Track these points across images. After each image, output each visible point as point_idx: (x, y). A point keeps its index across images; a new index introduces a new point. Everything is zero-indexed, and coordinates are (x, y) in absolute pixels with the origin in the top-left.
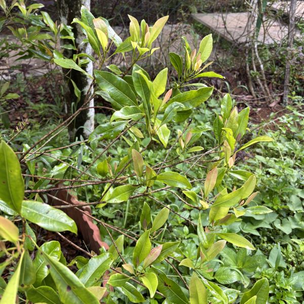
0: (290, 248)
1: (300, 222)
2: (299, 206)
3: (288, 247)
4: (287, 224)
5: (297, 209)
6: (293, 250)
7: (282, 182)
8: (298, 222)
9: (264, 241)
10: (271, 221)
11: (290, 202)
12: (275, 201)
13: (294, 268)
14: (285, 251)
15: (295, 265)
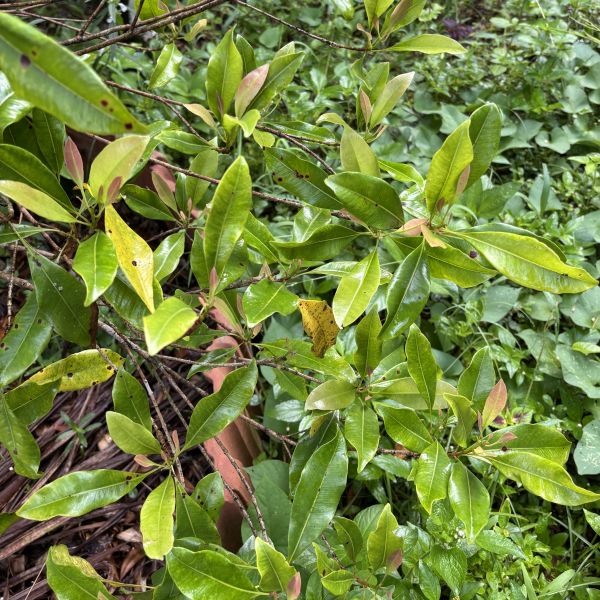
0: (568, 177)
1: (586, 133)
2: (582, 103)
3: (564, 177)
4: (561, 138)
5: (579, 110)
6: (574, 180)
7: (546, 63)
8: (582, 132)
9: (517, 175)
10: (530, 137)
11: (565, 99)
12: (535, 100)
13: (577, 211)
14: (559, 185)
15: (580, 205)
